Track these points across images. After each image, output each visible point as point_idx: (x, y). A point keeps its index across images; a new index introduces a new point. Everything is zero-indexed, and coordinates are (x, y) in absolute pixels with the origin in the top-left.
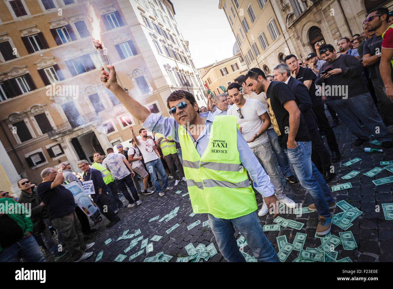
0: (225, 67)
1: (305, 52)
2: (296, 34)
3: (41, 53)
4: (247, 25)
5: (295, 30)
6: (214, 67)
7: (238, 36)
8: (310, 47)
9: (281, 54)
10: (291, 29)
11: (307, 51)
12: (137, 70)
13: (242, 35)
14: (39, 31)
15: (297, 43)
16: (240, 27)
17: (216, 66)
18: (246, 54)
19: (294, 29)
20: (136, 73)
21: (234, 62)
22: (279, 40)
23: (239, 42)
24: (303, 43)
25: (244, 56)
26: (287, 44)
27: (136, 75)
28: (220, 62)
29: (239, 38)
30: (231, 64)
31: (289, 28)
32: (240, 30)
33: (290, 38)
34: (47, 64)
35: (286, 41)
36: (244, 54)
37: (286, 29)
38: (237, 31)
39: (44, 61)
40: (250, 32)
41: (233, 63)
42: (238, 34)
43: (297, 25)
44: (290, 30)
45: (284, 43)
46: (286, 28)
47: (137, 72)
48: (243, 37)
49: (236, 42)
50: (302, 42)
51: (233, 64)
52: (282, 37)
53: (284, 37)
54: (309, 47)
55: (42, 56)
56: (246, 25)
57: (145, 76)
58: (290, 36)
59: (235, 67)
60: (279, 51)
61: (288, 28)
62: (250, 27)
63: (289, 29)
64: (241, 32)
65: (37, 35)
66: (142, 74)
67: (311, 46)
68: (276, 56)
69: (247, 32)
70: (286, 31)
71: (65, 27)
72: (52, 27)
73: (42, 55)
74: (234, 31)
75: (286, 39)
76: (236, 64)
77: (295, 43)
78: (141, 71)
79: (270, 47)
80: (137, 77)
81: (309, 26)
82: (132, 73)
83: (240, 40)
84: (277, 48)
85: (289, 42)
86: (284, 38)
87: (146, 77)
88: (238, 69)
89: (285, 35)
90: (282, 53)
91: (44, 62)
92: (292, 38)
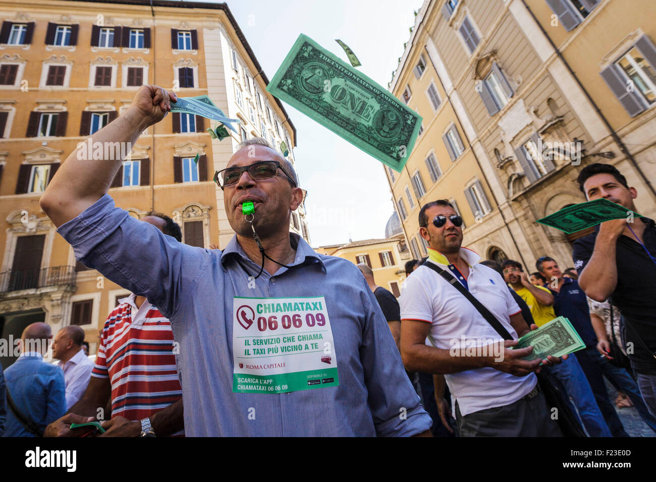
0: (366, 254)
1: (556, 255)
2: (530, 213)
3: (45, 141)
4: (423, 185)
5: (529, 206)
6: (345, 248)
7: (401, 202)
8: (567, 246)
9: (494, 249)
10: (520, 202)
11: (560, 253)
12: (195, 208)
13: (411, 200)
14: (65, 109)
15: (534, 233)
16: (407, 186)
17: (349, 248)
18: (413, 237)
19: (525, 203)
20: (191, 213)
21: (388, 248)
22: (490, 220)
23: (403, 213)
24: (550, 234)
25: (410, 241)
26: (509, 230)
27: (189, 217)
28: (358, 242)
29: (403, 206)
30: (380, 252)
31: (515, 200)
32: (407, 191)
33: (517, 219)
34: (43, 159)
35: (507, 225)
36: (409, 237)
37: (508, 202)
38: (401, 193)
39: (42, 153)
40: (427, 196)
41: (384, 249)
42: (401, 199)
43: (533, 196)
44: (516, 205)
45: (502, 227)
46: (508, 198)
47: (193, 210)
48: (412, 205)
49: (395, 213)
50: (547, 232)
51: (385, 251)
52: (496, 214)
53: (503, 216)
54: (563, 245)
55: (45, 146)
56: (421, 185)
57: (205, 221)
58: (518, 215)
59: (387, 260)
60: (489, 242)
61: (512, 199)
62: (428, 190)
63: (513, 202)
64: (409, 195)
65: (57, 114)
66: (202, 218)
67: (568, 244)
68: (482, 252)
69: (421, 196)
70: (507, 204)
71: (108, 114)
72: (89, 109)
73: (45, 144)
74: (394, 191)
75: (507, 221)
76: (390, 253)
77: (529, 231)
78: (202, 212)
79: (469, 231)
80: (190, 220)
81: (562, 203)
82: (183, 211)
83: (404, 209)
84: (486, 236)
85: (514, 226)
86: (502, 218)
87: (206, 225)
88: (393, 263)
89: (505, 213)
90: (496, 247)
91: (41, 155)
92: (520, 220)
